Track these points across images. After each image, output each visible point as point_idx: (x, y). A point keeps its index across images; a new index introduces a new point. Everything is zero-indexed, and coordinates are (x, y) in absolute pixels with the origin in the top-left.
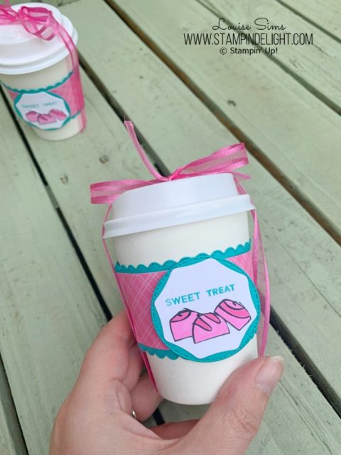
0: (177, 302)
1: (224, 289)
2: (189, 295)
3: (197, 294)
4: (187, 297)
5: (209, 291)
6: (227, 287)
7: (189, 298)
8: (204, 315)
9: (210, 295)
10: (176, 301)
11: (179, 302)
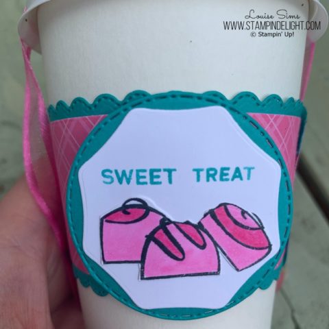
0: (124, 181)
1: (231, 173)
2: (152, 171)
3: (170, 171)
4: (147, 174)
5: (198, 171)
6: (237, 170)
7: (152, 177)
8: (175, 223)
9: (198, 180)
10: (123, 177)
11: (128, 183)
